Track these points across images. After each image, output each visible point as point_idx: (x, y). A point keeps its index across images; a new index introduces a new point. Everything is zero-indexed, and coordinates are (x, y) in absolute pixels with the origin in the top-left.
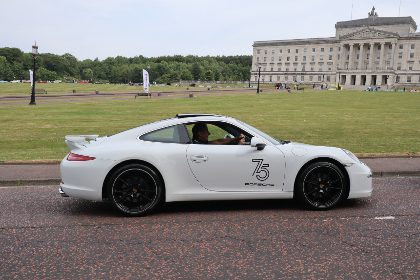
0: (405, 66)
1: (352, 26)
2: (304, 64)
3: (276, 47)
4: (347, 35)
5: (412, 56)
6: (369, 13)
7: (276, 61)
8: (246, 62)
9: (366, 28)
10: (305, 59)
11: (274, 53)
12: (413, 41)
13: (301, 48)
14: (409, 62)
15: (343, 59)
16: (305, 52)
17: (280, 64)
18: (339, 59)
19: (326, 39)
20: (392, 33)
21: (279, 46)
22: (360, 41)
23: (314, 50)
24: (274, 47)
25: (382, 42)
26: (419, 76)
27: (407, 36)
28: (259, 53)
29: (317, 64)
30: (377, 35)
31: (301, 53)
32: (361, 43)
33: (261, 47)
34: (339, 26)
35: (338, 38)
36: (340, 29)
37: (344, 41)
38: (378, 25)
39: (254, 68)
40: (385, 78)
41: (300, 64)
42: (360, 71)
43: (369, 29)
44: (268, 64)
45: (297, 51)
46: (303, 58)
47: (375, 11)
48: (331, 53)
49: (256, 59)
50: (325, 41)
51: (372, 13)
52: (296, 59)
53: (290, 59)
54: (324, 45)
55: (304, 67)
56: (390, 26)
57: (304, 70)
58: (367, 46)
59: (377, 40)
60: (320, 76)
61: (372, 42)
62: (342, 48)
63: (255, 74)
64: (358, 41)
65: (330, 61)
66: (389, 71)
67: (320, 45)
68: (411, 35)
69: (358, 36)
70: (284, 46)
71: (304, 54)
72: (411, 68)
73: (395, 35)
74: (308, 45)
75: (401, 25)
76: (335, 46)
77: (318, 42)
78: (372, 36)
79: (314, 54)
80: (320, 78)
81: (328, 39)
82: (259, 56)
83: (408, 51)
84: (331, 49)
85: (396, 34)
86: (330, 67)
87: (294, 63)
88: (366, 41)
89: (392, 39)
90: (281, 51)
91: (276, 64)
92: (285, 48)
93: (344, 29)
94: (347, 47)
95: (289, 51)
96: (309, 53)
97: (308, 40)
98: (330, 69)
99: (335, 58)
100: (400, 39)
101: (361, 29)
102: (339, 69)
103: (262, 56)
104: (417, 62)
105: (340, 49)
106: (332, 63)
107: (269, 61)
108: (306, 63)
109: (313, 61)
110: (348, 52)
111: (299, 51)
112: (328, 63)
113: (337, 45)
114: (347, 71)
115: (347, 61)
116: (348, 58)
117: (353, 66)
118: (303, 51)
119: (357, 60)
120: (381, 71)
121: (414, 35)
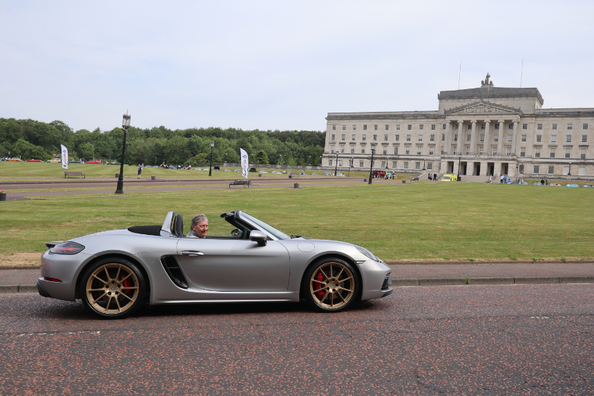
0: (531, 152)
1: (460, 98)
2: (396, 145)
3: (358, 121)
4: (454, 109)
5: (539, 139)
6: (482, 82)
7: (359, 140)
9: (479, 100)
10: (397, 139)
11: (355, 129)
12: (540, 119)
13: (392, 123)
14: (535, 146)
15: (446, 140)
16: (398, 129)
17: (363, 144)
18: (443, 139)
19: (426, 113)
20: (513, 109)
21: (362, 121)
22: (472, 116)
23: (410, 127)
24: (355, 121)
25: (501, 119)
26: (548, 165)
27: (532, 112)
28: (334, 128)
29: (414, 145)
30: (493, 110)
31: (393, 131)
32: (474, 120)
33: (337, 121)
34: (444, 96)
35: (443, 113)
36: (445, 101)
37: (450, 117)
38: (494, 96)
39: (327, 148)
40: (505, 167)
41: (391, 145)
42: (472, 156)
43: (483, 102)
44: (348, 144)
45: (387, 127)
46: (395, 138)
47: (490, 79)
49: (331, 136)
50: (424, 115)
51: (487, 81)
52: (386, 139)
53: (378, 139)
54: (423, 121)
55: (396, 149)
56: (510, 99)
57: (396, 154)
58: (481, 124)
59: (494, 116)
60: (418, 161)
61: (487, 120)
62: (448, 125)
63: (329, 157)
64: (468, 117)
65: (432, 142)
66: (510, 157)
67: (418, 120)
68: (537, 112)
69: (469, 111)
70: (369, 121)
71: (396, 132)
72: (538, 155)
73: (517, 111)
74: (401, 121)
75: (525, 98)
76: (439, 123)
77: (416, 116)
78: (487, 111)
79: (410, 132)
80: (418, 164)
81: (429, 113)
82: (334, 132)
83: (534, 132)
84: (433, 127)
85: (519, 110)
86: (432, 150)
87: (383, 144)
88: (480, 118)
89: (513, 116)
91: (358, 143)
92: (371, 124)
93: (450, 101)
94: (454, 124)
95: (376, 128)
96: (404, 132)
97: (401, 114)
98: (431, 153)
99: (438, 139)
100: (523, 116)
101: (473, 101)
102: (446, 153)
103: (339, 132)
104: (545, 147)
105: (444, 127)
106: (435, 145)
107: (348, 140)
108: (399, 144)
109: (409, 142)
110: (455, 132)
111: (389, 128)
112: (429, 145)
113: (441, 121)
114: (455, 156)
115: (454, 142)
116: (456, 139)
117: (464, 149)
118: (396, 128)
119: (468, 142)
120: (500, 157)
121: (542, 111)
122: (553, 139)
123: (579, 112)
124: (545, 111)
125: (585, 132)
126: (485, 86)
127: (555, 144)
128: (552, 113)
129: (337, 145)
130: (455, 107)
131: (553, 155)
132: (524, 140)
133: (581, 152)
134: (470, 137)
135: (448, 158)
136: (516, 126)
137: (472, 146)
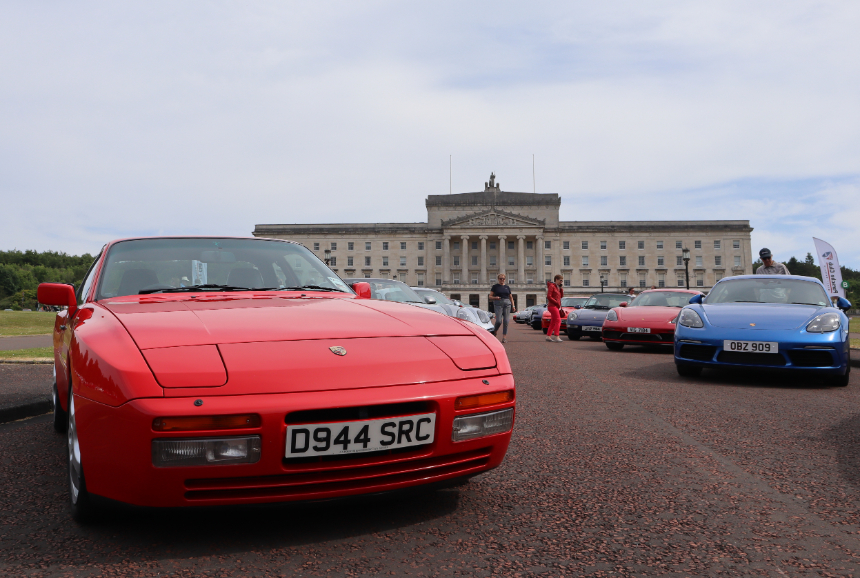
1: (456, 205)
2: (368, 273)
3: (305, 236)
4: (455, 220)
5: (567, 261)
6: (486, 184)
9: (488, 208)
10: (368, 263)
12: (565, 234)
13: (359, 241)
15: (447, 264)
16: (368, 248)
18: (439, 263)
19: (410, 226)
20: (535, 220)
21: (311, 236)
22: (481, 231)
23: (386, 246)
25: (521, 234)
27: (555, 226)
29: (394, 272)
30: (510, 224)
31: (359, 252)
32: (484, 235)
34: (433, 202)
35: (438, 225)
36: (436, 208)
37: (450, 231)
38: (504, 204)
41: (359, 273)
43: (495, 211)
45: (351, 246)
46: (364, 261)
47: (496, 181)
48: (421, 253)
50: (407, 229)
51: (491, 184)
52: (351, 262)
53: (338, 263)
54: (405, 237)
56: (526, 208)
58: (493, 242)
59: (511, 230)
61: (502, 234)
62: (447, 243)
64: (476, 231)
65: (421, 267)
67: (397, 236)
68: (562, 225)
69: (476, 223)
70: (322, 236)
71: (365, 253)
73: (541, 224)
74: (373, 236)
75: (544, 207)
76: (429, 241)
77: (395, 229)
78: (502, 223)
79: (386, 253)
81: (414, 226)
83: (560, 252)
84: (421, 246)
85: (543, 223)
86: (422, 278)
87: (346, 270)
88: (491, 233)
89: (537, 230)
90: (317, 246)
92: (325, 240)
93: (443, 209)
94: (455, 241)
95: (334, 247)
96: (377, 252)
97: (373, 226)
98: (421, 283)
99: (430, 263)
100: (546, 231)
101: (477, 209)
102: (445, 283)
104: (576, 271)
105: (439, 245)
106: (425, 271)
108: (371, 270)
109: (386, 267)
110: (456, 252)
111: (355, 247)
112: (416, 271)
113: (433, 237)
114: (462, 286)
115: (454, 267)
116: (456, 263)
117: (469, 277)
118: (364, 246)
119: (474, 267)
120: (525, 287)
121: (567, 225)
122: (583, 261)
123: (613, 227)
124: (571, 224)
125: (622, 252)
126: (491, 190)
127: (588, 267)
128: (580, 227)
130: (455, 217)
131: (586, 283)
133: (621, 278)
134: (475, 260)
135: (452, 290)
136: (541, 243)
137: (484, 272)
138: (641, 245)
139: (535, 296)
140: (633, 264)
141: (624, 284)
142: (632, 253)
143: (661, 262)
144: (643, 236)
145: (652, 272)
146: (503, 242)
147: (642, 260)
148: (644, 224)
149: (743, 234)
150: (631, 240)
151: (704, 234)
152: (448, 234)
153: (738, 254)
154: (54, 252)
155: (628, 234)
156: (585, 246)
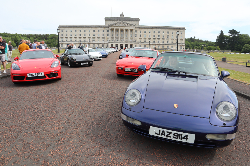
0: (138, 40)
1: (113, 20)
3: (72, 28)
4: (112, 24)
5: (140, 36)
6: (120, 15)
7: (73, 36)
8: (40, 37)
11: (71, 31)
12: (140, 29)
13: (87, 30)
14: (139, 38)
15: (110, 36)
16: (90, 31)
17: (75, 38)
18: (108, 36)
20: (133, 25)
21: (74, 28)
23: (94, 31)
24: (71, 28)
25: (129, 29)
26: (144, 45)
28: (62, 31)
29: (96, 38)
30: (126, 25)
31: (87, 33)
32: (119, 28)
33: (63, 28)
34: (107, 19)
35: (108, 26)
36: (107, 21)
37: (111, 27)
38: (125, 20)
40: (131, 46)
41: (87, 38)
42: (120, 42)
43: (123, 22)
44: (69, 38)
46: (88, 35)
47: (123, 14)
49: (61, 35)
50: (100, 26)
51: (122, 15)
52: (85, 36)
53: (81, 35)
54: (99, 29)
55: (89, 40)
56: (131, 22)
57: (89, 41)
58: (122, 30)
59: (127, 27)
61: (124, 28)
62: (110, 30)
63: (61, 43)
66: (133, 42)
67: (97, 28)
68: (139, 26)
69: (118, 25)
70: (77, 28)
71: (89, 33)
72: (140, 41)
74: (91, 28)
75: (135, 22)
76: (106, 30)
77: (96, 26)
78: (124, 25)
79: (94, 33)
80: (98, 45)
82: (62, 33)
83: (139, 33)
84: (103, 31)
85: (135, 26)
86: (103, 40)
87: (84, 37)
88: (122, 28)
89: (133, 28)
90: (76, 31)
92: (78, 29)
93: (109, 21)
94: (112, 30)
95: (80, 31)
96: (92, 32)
97: (90, 26)
98: (103, 41)
99: (106, 36)
100: (135, 28)
101: (118, 22)
102: (109, 41)
103: (64, 33)
105: (108, 31)
106: (104, 38)
107: (69, 36)
108: (90, 37)
109: (94, 37)
110: (112, 33)
111: (86, 31)
112: (102, 38)
113: (106, 28)
114: (114, 42)
115: (112, 37)
116: (113, 36)
117: (116, 39)
118: (88, 31)
119: (117, 37)
120: (130, 42)
121: (141, 26)
122: (145, 36)
123: (152, 27)
125: (154, 34)
127: (146, 38)
128: (144, 27)
129: (64, 38)
131: (145, 41)
132: (136, 36)
134: (117, 35)
135: (111, 43)
136: (134, 31)
137: (119, 38)
138: (159, 32)
139: (132, 44)
140: (157, 37)
141: (154, 42)
142: (157, 34)
143: (163, 37)
144: (160, 30)
145: (161, 39)
146: (124, 30)
147: (159, 36)
148: (160, 27)
149: (183, 30)
150: (157, 31)
151: (174, 30)
152: (110, 28)
153: (181, 35)
154: (6, 33)
155: (156, 29)
156: (145, 32)
